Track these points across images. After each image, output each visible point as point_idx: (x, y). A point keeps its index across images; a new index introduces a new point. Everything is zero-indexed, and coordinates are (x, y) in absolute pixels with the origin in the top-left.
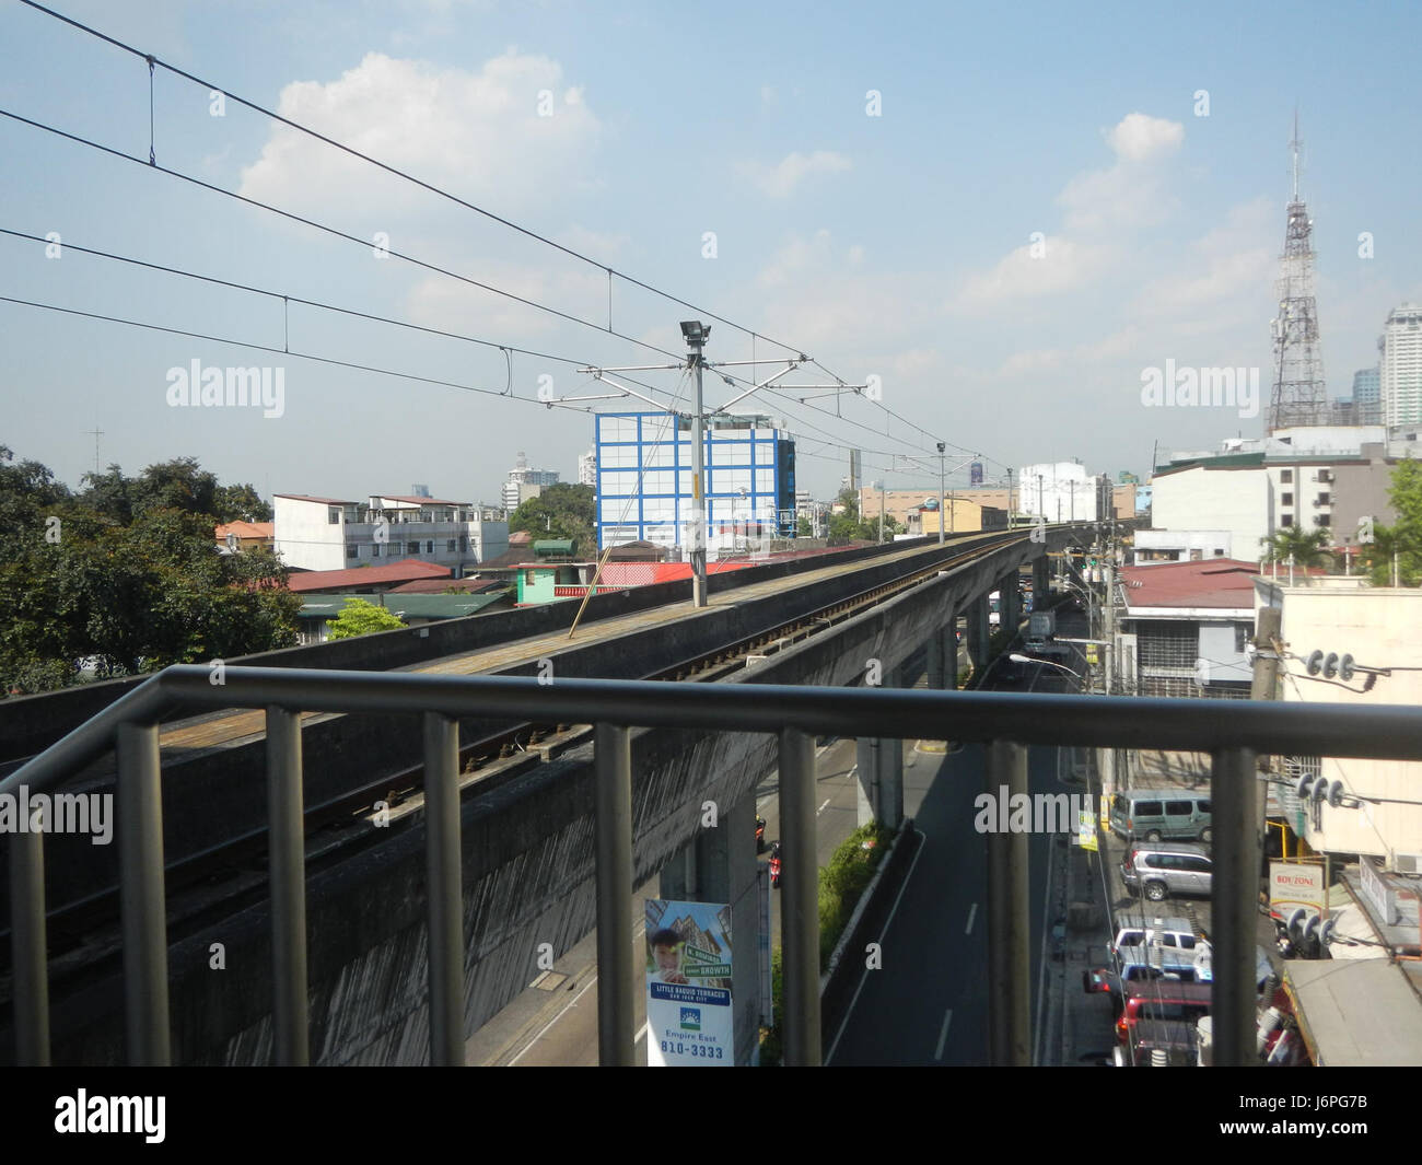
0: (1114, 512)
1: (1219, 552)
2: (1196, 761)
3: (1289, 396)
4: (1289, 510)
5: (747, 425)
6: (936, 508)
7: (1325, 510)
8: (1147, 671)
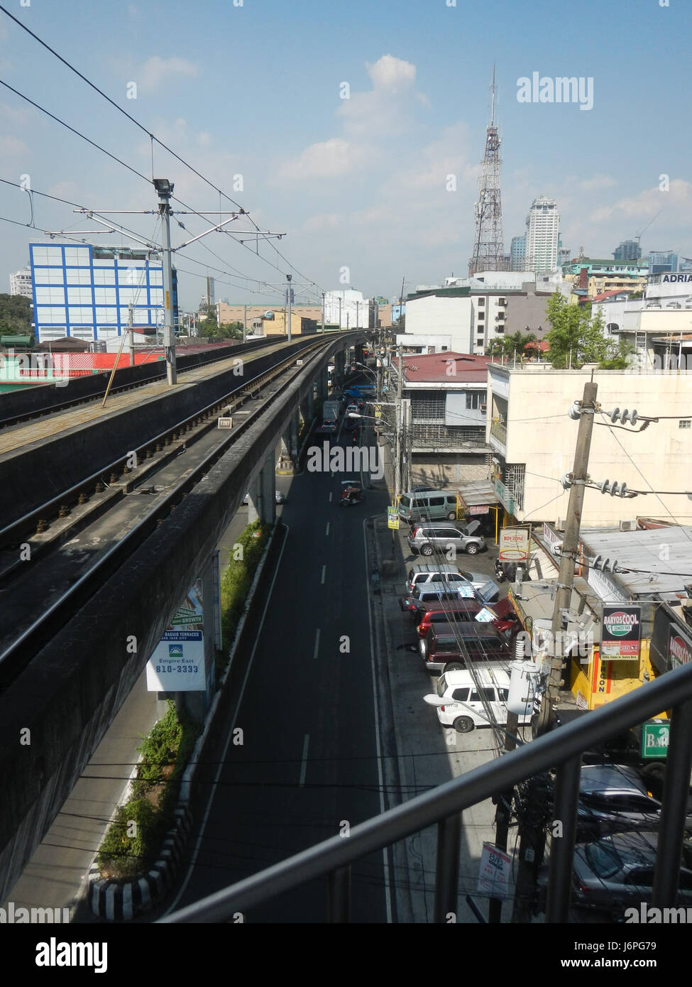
0: (379, 322)
1: (444, 348)
2: (442, 474)
3: (483, 252)
4: (482, 323)
5: (142, 257)
6: (272, 318)
7: (502, 323)
8: (416, 421)
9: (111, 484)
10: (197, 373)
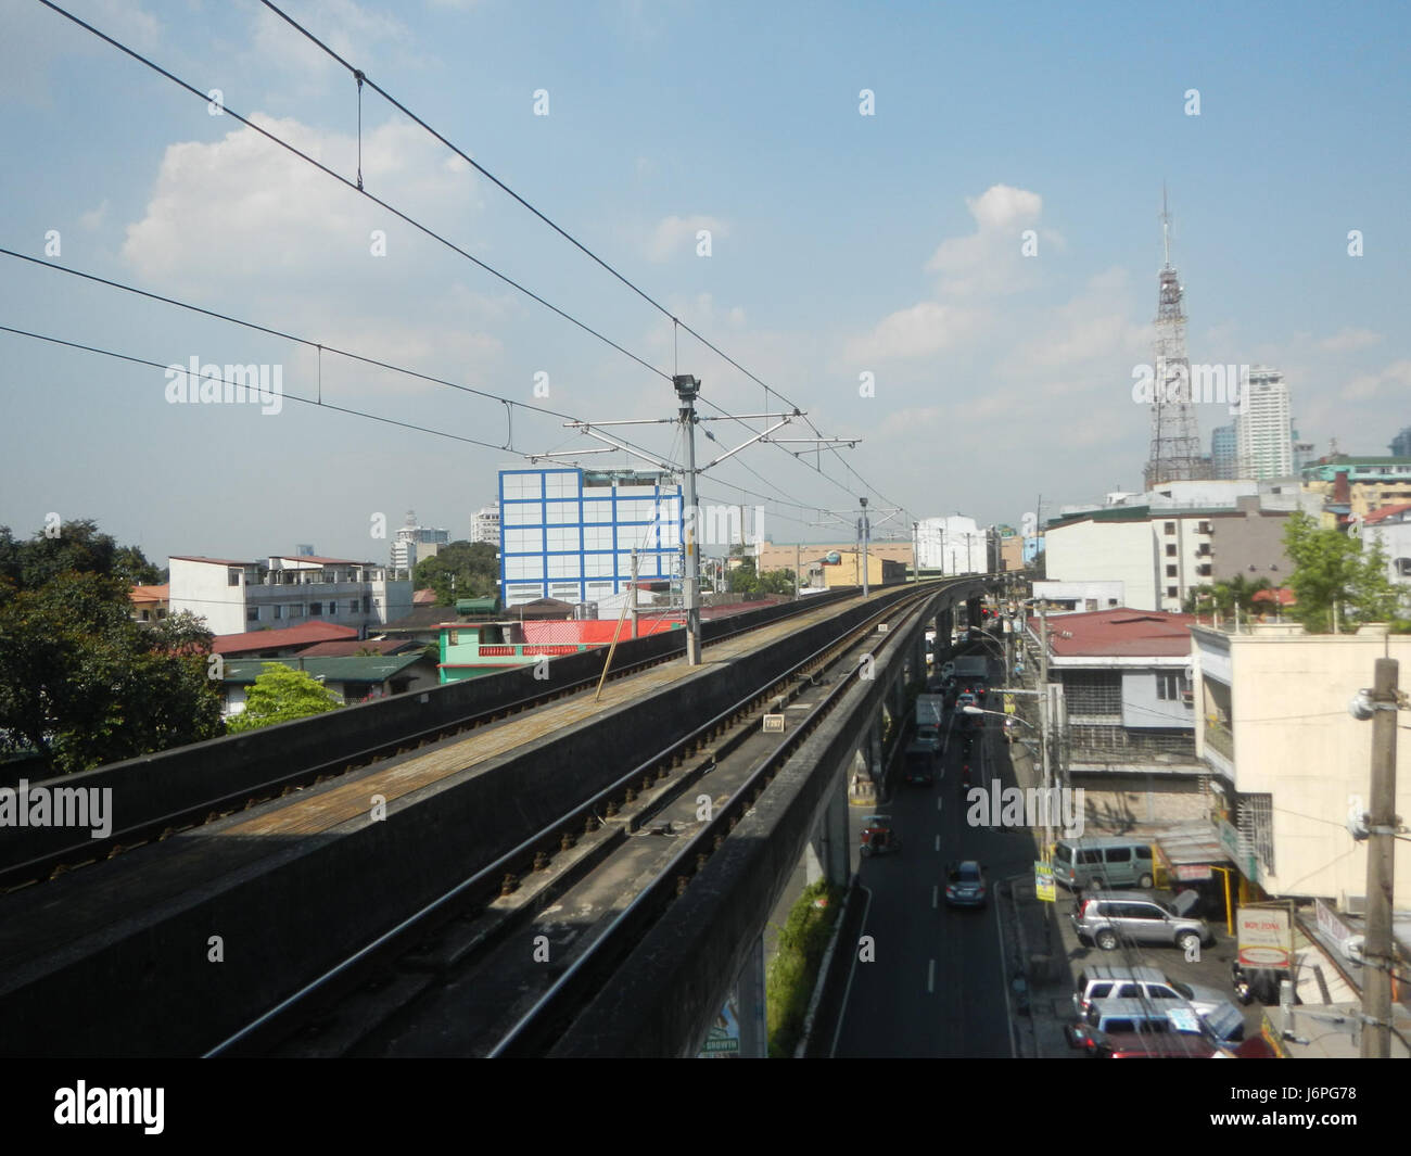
0: (1003, 564)
1: (1113, 602)
2: (1123, 807)
3: (1167, 452)
4: (1173, 561)
5: (651, 482)
6: (838, 562)
7: (1206, 560)
8: (1074, 720)
9: (607, 819)
10: (731, 647)
